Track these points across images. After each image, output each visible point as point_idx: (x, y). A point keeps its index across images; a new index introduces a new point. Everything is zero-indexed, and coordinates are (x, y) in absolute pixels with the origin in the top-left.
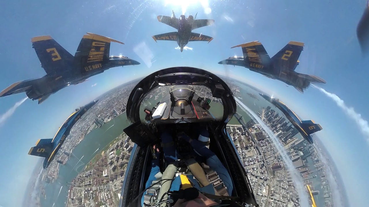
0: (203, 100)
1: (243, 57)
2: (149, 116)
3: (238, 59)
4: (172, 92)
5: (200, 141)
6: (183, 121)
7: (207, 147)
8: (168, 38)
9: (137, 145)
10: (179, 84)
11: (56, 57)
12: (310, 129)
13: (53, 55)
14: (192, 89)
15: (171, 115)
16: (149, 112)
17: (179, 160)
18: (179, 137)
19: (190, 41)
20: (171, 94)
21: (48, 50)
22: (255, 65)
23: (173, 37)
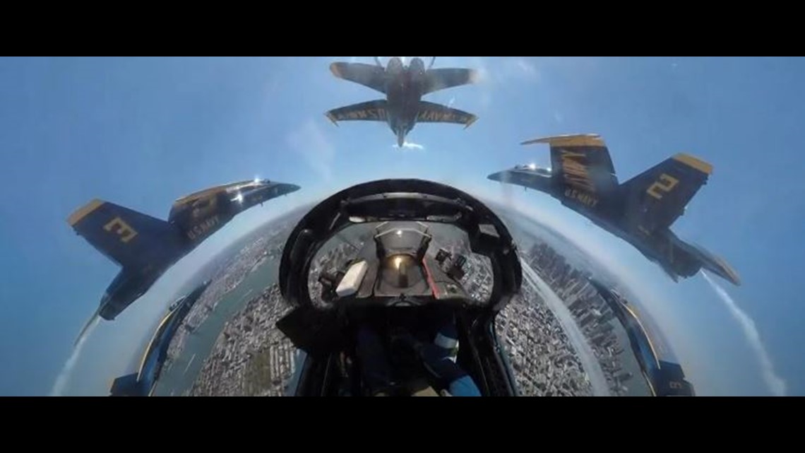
0: (450, 259)
1: (549, 169)
2: (329, 291)
3: (538, 174)
4: (379, 237)
5: (438, 347)
6: (403, 301)
7: (451, 358)
8: (365, 116)
9: (306, 354)
10: (397, 218)
11: (126, 233)
12: (671, 387)
13: (120, 231)
14: (424, 231)
15: (378, 288)
16: (328, 283)
17: (392, 383)
18: (394, 338)
19: (419, 121)
20: (379, 242)
21: (108, 227)
22: (577, 195)
23: (376, 113)
